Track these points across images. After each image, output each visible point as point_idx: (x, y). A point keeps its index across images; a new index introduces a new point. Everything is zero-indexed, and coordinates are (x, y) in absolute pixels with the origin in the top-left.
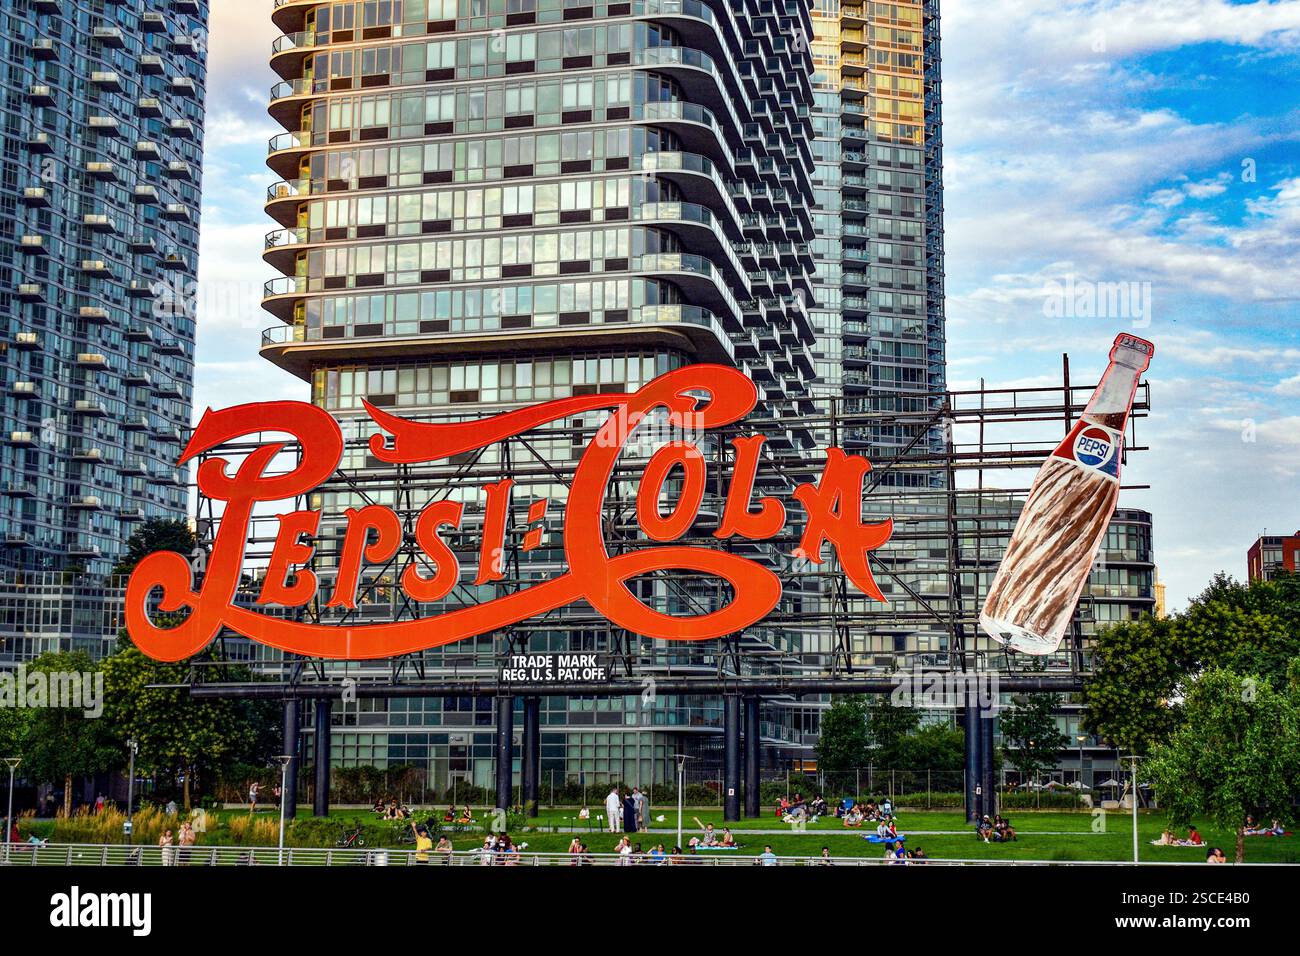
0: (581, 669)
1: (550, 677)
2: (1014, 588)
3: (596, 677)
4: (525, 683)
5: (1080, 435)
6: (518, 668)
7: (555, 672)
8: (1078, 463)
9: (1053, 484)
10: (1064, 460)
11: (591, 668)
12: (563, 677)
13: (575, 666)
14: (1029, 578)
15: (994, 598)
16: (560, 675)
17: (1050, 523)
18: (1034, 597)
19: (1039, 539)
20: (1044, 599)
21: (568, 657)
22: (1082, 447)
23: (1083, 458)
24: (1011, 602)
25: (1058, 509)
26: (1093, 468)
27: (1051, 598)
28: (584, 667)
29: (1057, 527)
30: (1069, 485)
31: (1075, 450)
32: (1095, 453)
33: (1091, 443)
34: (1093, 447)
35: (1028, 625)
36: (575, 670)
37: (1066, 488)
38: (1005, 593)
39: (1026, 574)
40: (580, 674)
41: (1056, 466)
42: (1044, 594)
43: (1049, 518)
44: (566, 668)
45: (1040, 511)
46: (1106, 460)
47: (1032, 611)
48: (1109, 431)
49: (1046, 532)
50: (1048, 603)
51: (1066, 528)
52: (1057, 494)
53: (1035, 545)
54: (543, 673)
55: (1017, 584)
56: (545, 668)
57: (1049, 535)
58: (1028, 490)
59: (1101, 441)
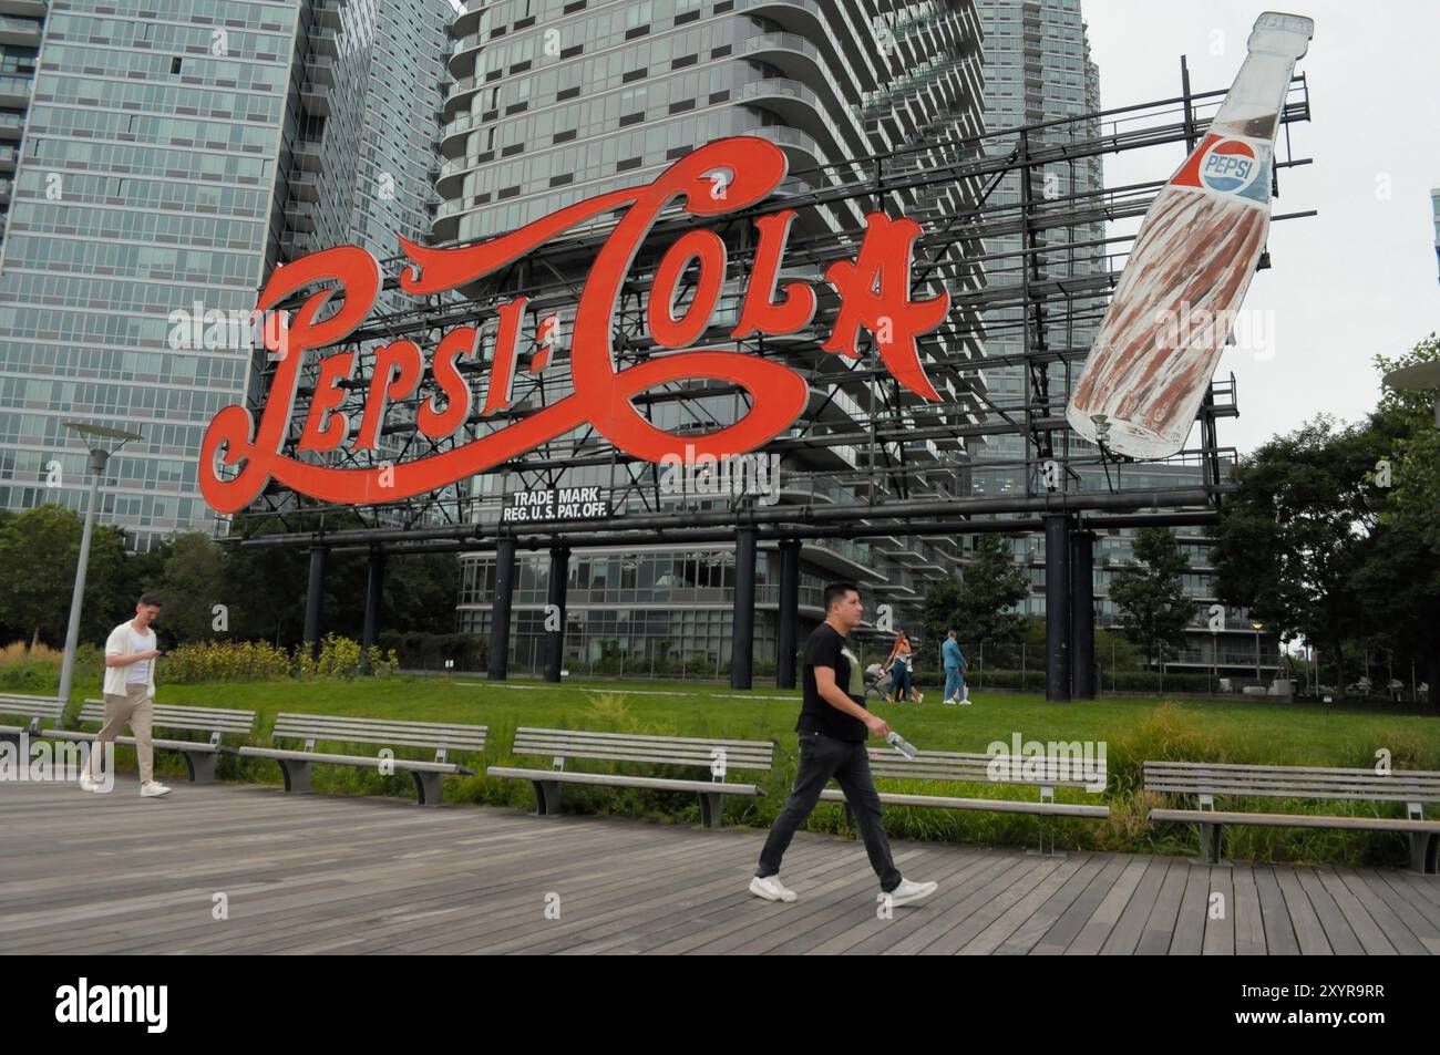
0: (582, 504)
1: (550, 516)
2: (1116, 368)
3: (597, 512)
4: (525, 522)
5: (1209, 153)
6: (519, 506)
7: (555, 511)
8: (1207, 189)
9: (1170, 223)
10: (1185, 189)
11: (593, 501)
12: (563, 514)
13: (576, 502)
14: (1137, 353)
15: (1086, 384)
16: (560, 512)
17: (1167, 276)
18: (1145, 379)
19: (1152, 299)
20: (1160, 379)
21: (569, 491)
22: (1212, 168)
23: (1212, 182)
24: (1112, 388)
25: (1179, 255)
26: (1231, 195)
27: (1171, 377)
28: (585, 502)
29: (1179, 280)
30: (1194, 221)
31: (1202, 173)
32: (1231, 174)
33: (1225, 162)
34: (1228, 167)
35: (1136, 418)
36: (576, 506)
37: (1190, 225)
38: (1104, 375)
39: (1133, 347)
40: (580, 510)
41: (1175, 198)
42: (1161, 372)
43: (1166, 268)
44: (566, 504)
45: (1153, 260)
46: (1247, 183)
47: (1142, 397)
48: (1251, 142)
49: (1161, 287)
50: (1166, 385)
51: (1192, 280)
52: (1178, 234)
53: (1146, 307)
54: (543, 512)
55: (1121, 362)
56: (545, 505)
57: (1167, 292)
58: (1133, 238)
59: (1240, 157)
